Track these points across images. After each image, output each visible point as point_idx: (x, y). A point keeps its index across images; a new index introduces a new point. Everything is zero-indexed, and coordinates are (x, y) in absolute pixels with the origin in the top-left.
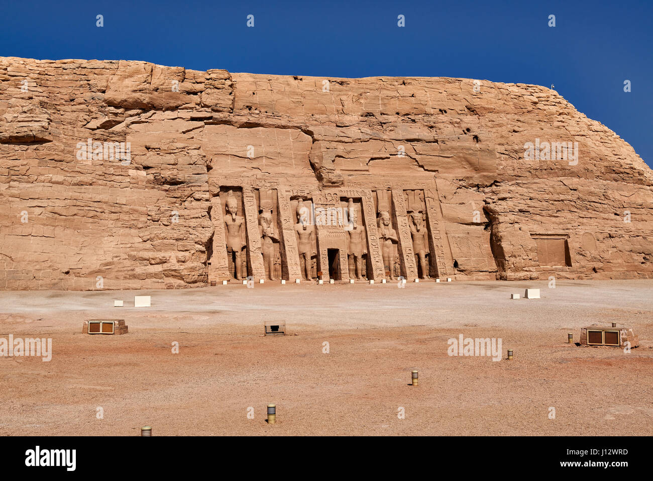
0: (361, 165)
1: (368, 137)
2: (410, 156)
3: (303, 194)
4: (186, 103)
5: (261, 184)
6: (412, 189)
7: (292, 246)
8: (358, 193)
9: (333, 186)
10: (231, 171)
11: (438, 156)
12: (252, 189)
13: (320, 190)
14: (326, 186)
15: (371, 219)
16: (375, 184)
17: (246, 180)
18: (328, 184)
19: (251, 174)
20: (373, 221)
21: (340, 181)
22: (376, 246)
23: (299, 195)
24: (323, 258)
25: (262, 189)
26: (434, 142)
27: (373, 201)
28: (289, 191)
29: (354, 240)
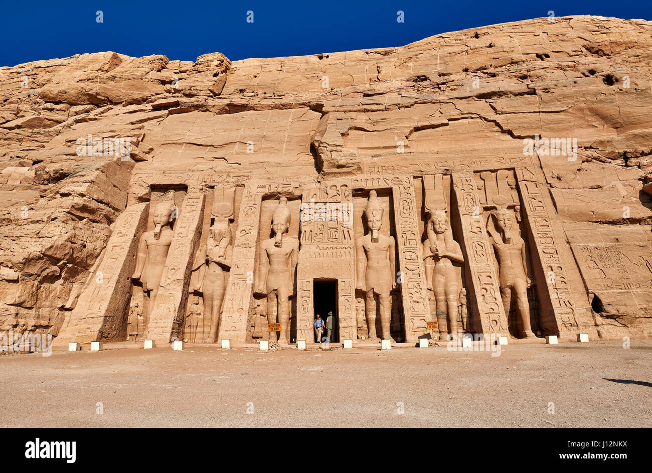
0: (396, 139)
1: (412, 101)
2: (484, 118)
3: (285, 190)
4: (157, 94)
5: (221, 179)
6: (492, 169)
7: (242, 274)
8: (387, 181)
9: (339, 173)
10: (176, 164)
11: (537, 112)
12: (204, 188)
13: (319, 182)
14: (328, 174)
15: (408, 223)
16: (421, 166)
17: (197, 175)
18: (332, 169)
19: (209, 167)
20: (412, 225)
21: (353, 164)
22: (416, 272)
23: (279, 190)
24: (302, 297)
25: (220, 186)
26: (528, 93)
27: (414, 193)
28: (264, 187)
29: (373, 263)
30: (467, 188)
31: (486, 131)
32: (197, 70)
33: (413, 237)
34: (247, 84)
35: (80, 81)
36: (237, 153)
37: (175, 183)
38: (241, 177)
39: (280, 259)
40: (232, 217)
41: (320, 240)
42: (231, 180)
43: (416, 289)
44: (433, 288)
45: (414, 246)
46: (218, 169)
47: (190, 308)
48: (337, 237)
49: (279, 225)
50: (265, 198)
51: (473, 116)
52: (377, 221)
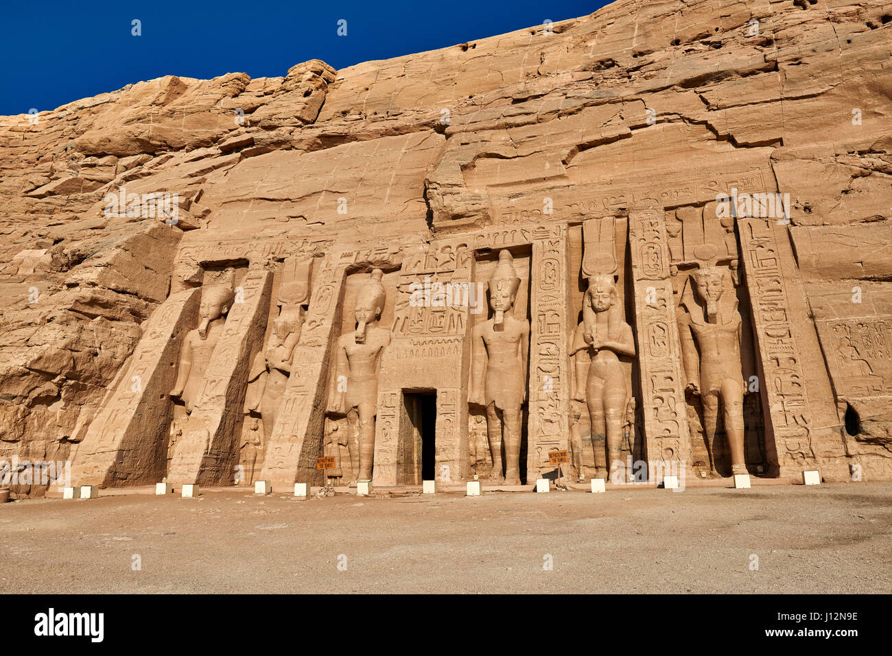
0: (548, 165)
1: (579, 103)
2: (688, 119)
3: (379, 257)
4: (231, 130)
5: (295, 247)
6: (695, 201)
7: (302, 386)
8: (526, 234)
9: (456, 227)
10: (237, 231)
11: (778, 100)
12: (272, 262)
13: (428, 242)
14: (440, 229)
15: (551, 298)
16: (581, 206)
17: (263, 243)
18: (445, 222)
19: (280, 231)
20: (555, 301)
21: (477, 211)
22: (555, 374)
23: (370, 259)
24: (384, 416)
25: (293, 257)
26: (766, 70)
27: (564, 250)
28: (350, 255)
29: (496, 363)
30: (649, 236)
31: (691, 139)
32: (284, 90)
33: (556, 319)
34: (352, 103)
35: (128, 122)
36: (321, 208)
37: (232, 258)
38: (322, 243)
39: (363, 362)
40: (305, 303)
41: (417, 330)
42: (308, 248)
43: (550, 402)
44: (587, 398)
45: (556, 334)
46: (290, 233)
47: (245, 436)
48: (442, 325)
49: (363, 311)
50: (351, 271)
51: (671, 117)
52: (504, 297)
